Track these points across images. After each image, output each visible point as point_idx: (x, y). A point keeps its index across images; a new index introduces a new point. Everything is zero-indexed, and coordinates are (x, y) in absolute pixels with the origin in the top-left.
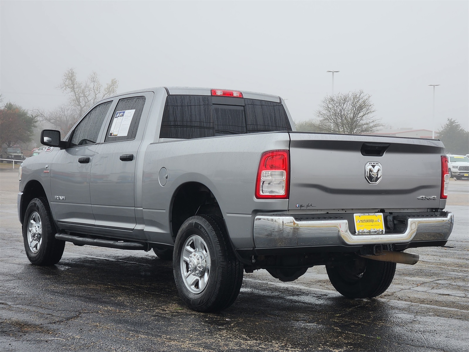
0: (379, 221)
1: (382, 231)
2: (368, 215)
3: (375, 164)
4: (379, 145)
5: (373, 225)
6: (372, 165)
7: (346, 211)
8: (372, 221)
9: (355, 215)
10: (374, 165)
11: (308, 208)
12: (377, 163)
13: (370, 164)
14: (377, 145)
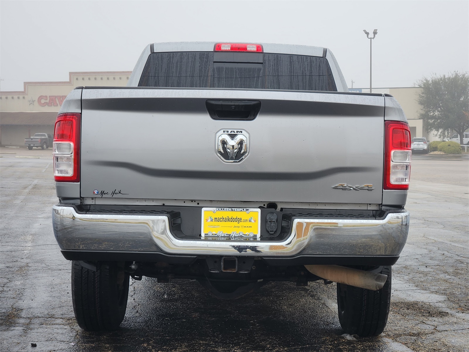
0: (252, 221)
1: (255, 236)
2: (230, 210)
3: (236, 132)
4: (237, 103)
5: (239, 227)
6: (229, 133)
7: (198, 204)
8: (239, 220)
9: (203, 209)
10: (233, 133)
11: (115, 196)
12: (239, 131)
13: (224, 132)
14: (232, 103)
